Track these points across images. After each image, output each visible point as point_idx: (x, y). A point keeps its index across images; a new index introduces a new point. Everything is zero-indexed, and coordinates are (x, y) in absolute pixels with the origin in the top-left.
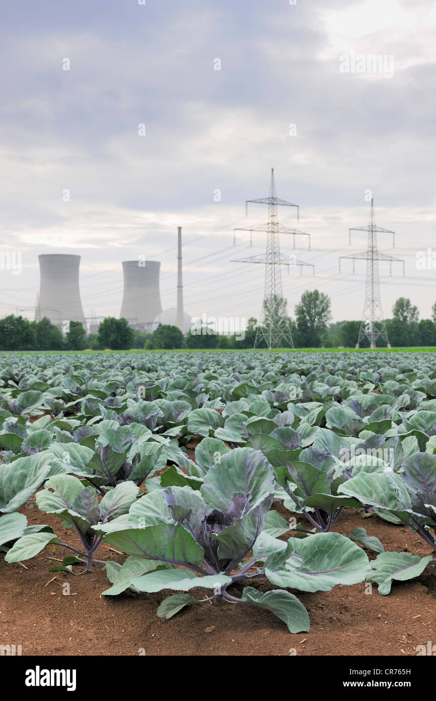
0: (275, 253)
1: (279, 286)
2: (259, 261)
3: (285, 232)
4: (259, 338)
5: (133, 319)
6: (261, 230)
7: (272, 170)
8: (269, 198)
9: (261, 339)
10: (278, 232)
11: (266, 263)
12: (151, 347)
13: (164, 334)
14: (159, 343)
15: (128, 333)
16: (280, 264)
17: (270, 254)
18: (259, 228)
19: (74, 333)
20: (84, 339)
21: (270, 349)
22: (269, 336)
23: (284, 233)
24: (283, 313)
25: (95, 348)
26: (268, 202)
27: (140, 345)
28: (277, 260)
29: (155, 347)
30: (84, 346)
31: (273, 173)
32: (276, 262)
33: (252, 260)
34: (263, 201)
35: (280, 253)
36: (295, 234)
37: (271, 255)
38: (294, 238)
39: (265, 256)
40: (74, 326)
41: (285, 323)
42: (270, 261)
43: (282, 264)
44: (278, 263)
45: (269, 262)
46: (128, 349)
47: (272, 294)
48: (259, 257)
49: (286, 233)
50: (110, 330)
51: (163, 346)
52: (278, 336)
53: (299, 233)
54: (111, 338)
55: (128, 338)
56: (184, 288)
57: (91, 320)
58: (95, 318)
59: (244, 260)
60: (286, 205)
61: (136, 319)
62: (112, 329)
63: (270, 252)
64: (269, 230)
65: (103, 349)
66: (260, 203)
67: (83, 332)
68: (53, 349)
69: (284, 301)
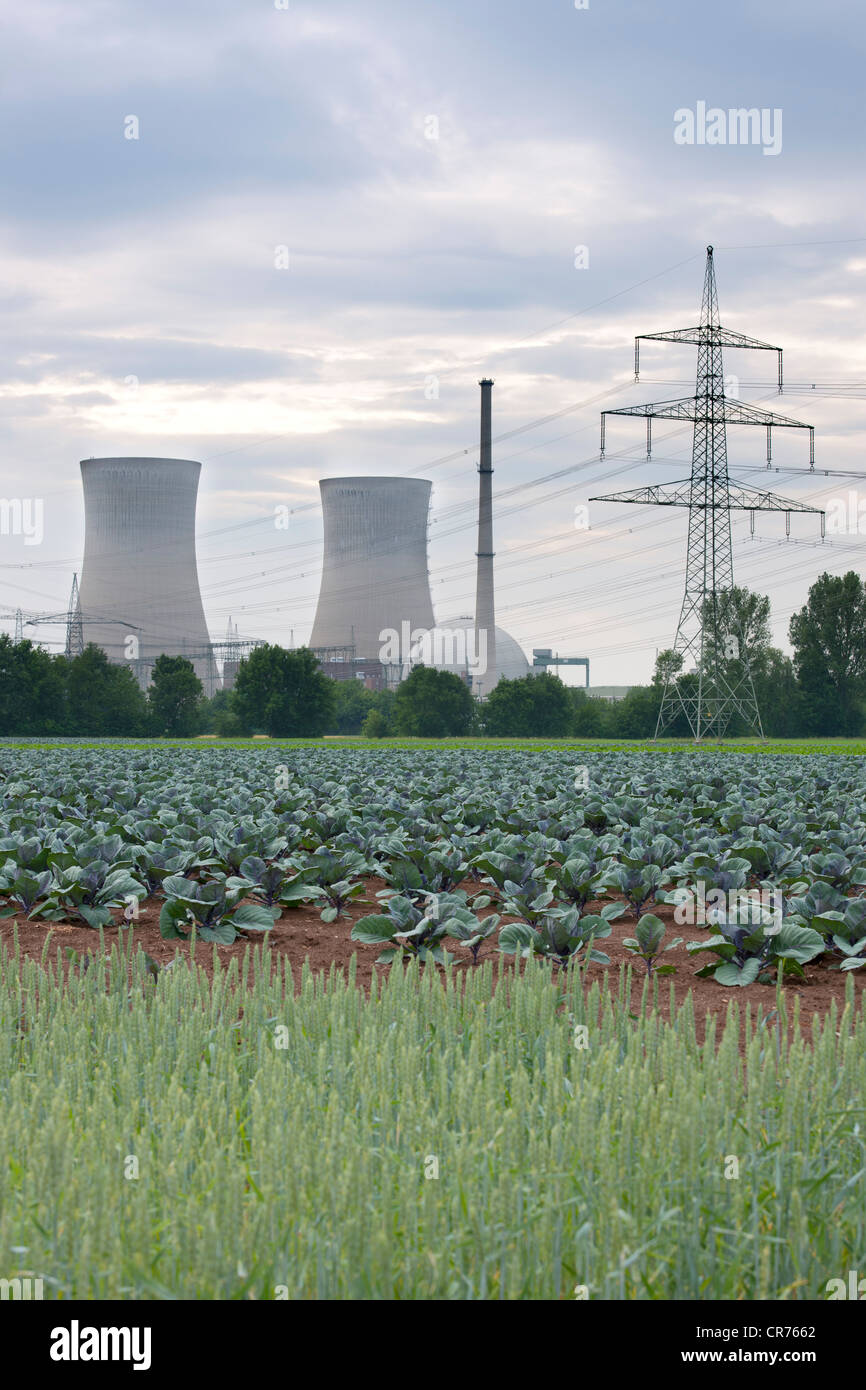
0: (715, 478)
1: (726, 567)
2: (672, 499)
3: (745, 419)
4: (669, 710)
5: (345, 649)
6: (675, 414)
7: (710, 253)
8: (700, 328)
9: (674, 714)
10: (724, 420)
11: (690, 507)
12: (381, 732)
13: (420, 696)
14: (404, 719)
15: (319, 690)
16: (729, 507)
17: (702, 479)
18: (672, 408)
19: (169, 690)
20: (199, 707)
21: (698, 739)
22: (696, 703)
23: (742, 422)
24: (757, 638)
25: (227, 732)
26: (697, 338)
27: (351, 724)
28: (720, 495)
29: (393, 729)
30: (197, 725)
31: (710, 258)
32: (716, 501)
33: (651, 496)
34: (682, 335)
35: (728, 478)
36: (771, 424)
37: (703, 483)
38: (769, 435)
39: (688, 485)
40: (168, 671)
41: (764, 667)
42: (701, 500)
43: (738, 508)
44: (724, 504)
45: (698, 502)
46: (318, 734)
47: (705, 591)
48: (670, 489)
49: (748, 423)
50: (269, 683)
51: (415, 727)
52: (722, 703)
53: (783, 422)
54: (270, 706)
55: (317, 703)
56: (496, 561)
57: (225, 650)
58: (238, 645)
59: (629, 496)
60: (746, 347)
61: (351, 649)
62: (274, 680)
63: (701, 474)
64: (699, 415)
65: (249, 734)
66: (674, 341)
67: (194, 686)
68: (113, 733)
69: (759, 604)
